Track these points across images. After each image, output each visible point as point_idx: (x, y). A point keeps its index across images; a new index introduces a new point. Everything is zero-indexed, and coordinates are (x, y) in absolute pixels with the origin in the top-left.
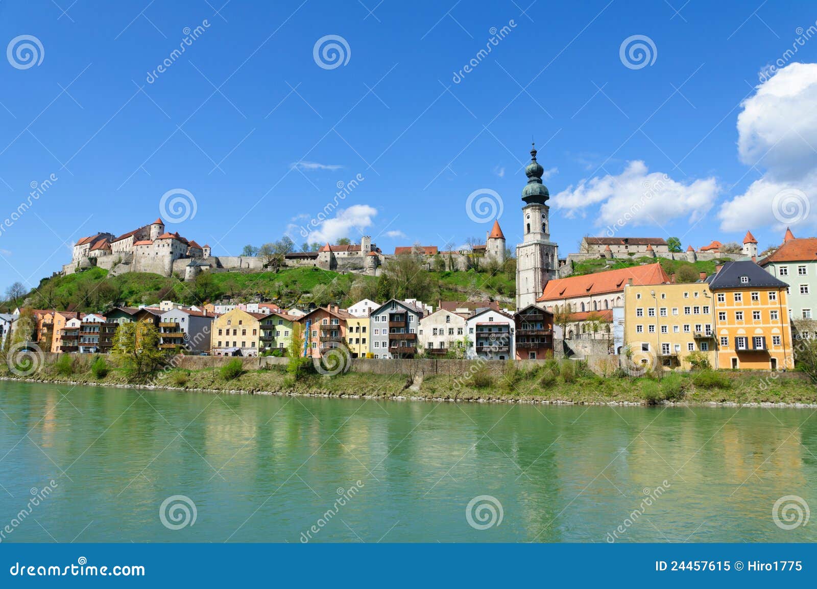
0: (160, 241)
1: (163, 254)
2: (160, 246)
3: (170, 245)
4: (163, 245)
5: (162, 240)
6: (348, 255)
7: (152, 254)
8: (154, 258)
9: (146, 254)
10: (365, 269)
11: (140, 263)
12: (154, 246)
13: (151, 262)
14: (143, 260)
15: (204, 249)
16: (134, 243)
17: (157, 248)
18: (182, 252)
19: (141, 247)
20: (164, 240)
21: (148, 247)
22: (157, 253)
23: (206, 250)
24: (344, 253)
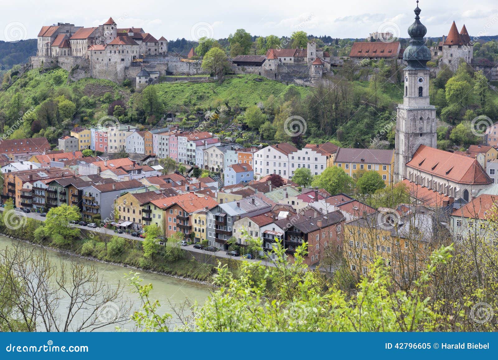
0: (112, 47)
1: (115, 60)
2: (112, 52)
3: (121, 51)
4: (115, 52)
5: (113, 45)
6: (295, 61)
7: (106, 61)
8: (108, 64)
9: (100, 59)
10: (310, 79)
11: (95, 68)
12: (107, 53)
13: (105, 68)
14: (97, 66)
15: (160, 42)
16: (89, 47)
17: (109, 54)
18: (135, 54)
19: (95, 53)
20: (115, 47)
21: (101, 53)
22: (110, 60)
23: (162, 43)
24: (291, 59)
